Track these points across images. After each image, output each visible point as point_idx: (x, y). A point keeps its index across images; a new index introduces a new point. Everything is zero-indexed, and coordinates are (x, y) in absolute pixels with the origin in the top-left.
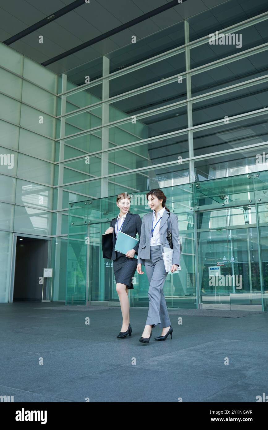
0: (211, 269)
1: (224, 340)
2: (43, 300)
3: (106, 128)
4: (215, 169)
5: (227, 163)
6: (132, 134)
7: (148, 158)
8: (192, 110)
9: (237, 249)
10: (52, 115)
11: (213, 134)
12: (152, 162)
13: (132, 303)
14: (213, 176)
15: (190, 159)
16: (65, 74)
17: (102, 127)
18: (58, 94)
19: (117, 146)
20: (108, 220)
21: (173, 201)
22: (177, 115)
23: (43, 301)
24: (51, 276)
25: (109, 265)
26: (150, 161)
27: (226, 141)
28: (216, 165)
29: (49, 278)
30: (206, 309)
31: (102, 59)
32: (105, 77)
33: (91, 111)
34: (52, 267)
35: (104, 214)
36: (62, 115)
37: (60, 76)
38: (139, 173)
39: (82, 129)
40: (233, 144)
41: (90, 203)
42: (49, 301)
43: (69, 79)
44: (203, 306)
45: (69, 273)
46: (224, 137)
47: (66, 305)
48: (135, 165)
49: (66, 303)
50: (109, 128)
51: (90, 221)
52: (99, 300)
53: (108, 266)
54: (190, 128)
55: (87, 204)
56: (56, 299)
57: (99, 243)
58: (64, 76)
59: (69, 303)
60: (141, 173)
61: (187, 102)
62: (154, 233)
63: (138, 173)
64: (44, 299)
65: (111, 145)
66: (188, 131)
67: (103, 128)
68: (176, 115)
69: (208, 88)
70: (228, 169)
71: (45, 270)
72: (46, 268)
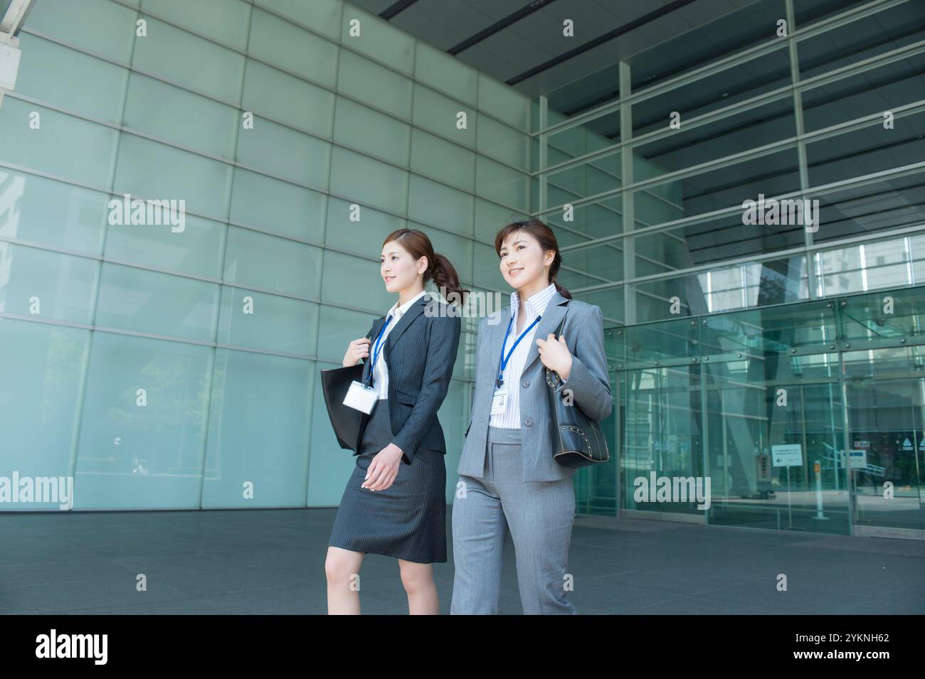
10: (521, 170)
16: (545, 96)
18: (532, 133)
31: (617, 66)
32: (625, 99)
36: (541, 169)
37: (536, 101)
39: (581, 196)
43: (552, 106)
58: (543, 101)
65: (638, 225)
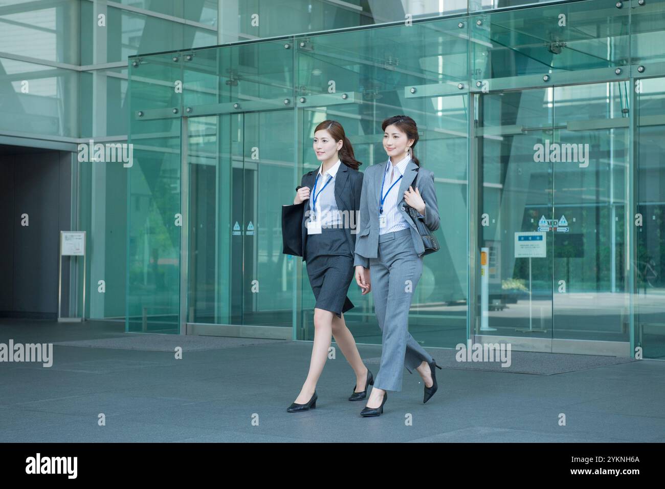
0: (520, 238)
2: (63, 316)
13: (302, 329)
20: (239, 107)
23: (61, 320)
24: (81, 252)
25: (241, 230)
29: (76, 257)
34: (85, 226)
35: (227, 84)
41: (188, 58)
42: (78, 320)
45: (133, 241)
47: (127, 332)
49: (127, 326)
51: (188, 110)
53: (239, 233)
55: (181, 58)
56: (97, 313)
57: (215, 158)
59: (136, 326)
62: (385, 207)
64: (66, 314)
71: (64, 234)
72: (68, 229)
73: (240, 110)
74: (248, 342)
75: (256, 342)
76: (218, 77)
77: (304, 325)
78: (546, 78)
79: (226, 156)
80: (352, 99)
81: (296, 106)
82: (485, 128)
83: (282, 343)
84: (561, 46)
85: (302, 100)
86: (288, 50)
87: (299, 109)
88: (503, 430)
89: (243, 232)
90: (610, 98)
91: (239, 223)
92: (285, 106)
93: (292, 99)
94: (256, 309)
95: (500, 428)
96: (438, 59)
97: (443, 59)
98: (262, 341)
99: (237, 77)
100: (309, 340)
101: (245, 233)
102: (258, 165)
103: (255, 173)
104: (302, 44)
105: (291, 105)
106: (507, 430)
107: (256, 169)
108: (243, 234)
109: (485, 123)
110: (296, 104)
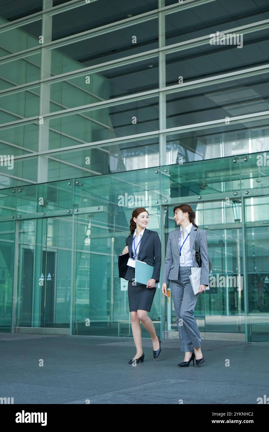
1: (170, 380)
3: (46, 84)
4: (205, 143)
5: (223, 135)
6: (87, 92)
7: (108, 125)
8: (166, 62)
9: (232, 255)
11: (202, 94)
12: (115, 132)
13: (75, 329)
14: (202, 153)
15: (161, 131)
17: (40, 83)
19: (66, 109)
21: (146, 189)
22: (151, 66)
26: (113, 130)
27: (220, 104)
28: (207, 137)
30: (173, 338)
33: (27, 58)
38: (98, 147)
40: (229, 110)
44: (169, 334)
46: (218, 99)
48: (89, 136)
50: (51, 83)
51: (20, 216)
52: (32, 325)
54: (163, 87)
60: (102, 148)
61: (158, 52)
62: (182, 252)
63: (96, 148)
66: (159, 92)
67: (42, 84)
68: (149, 66)
69: (193, 31)
70: (224, 144)
73: (45, 216)
74: (45, 336)
75: (50, 336)
76: (36, 203)
77: (76, 327)
78: (199, 197)
79: (39, 245)
80: (101, 210)
81: (73, 213)
82: (169, 229)
83: (64, 336)
84: (205, 186)
85: (76, 210)
86: (70, 186)
87: (75, 215)
88: (184, 381)
89: (45, 279)
90: (223, 208)
91: (43, 274)
92: (67, 214)
93: (71, 210)
94: (55, 322)
95: (182, 379)
96: (145, 193)
97: (148, 192)
98: (53, 336)
99: (45, 203)
100: (78, 335)
101: (46, 279)
102: (57, 250)
103: (56, 254)
104: (77, 183)
105: (71, 213)
106: (187, 381)
107: (57, 252)
108: (46, 280)
109: (169, 226)
110: (73, 212)
